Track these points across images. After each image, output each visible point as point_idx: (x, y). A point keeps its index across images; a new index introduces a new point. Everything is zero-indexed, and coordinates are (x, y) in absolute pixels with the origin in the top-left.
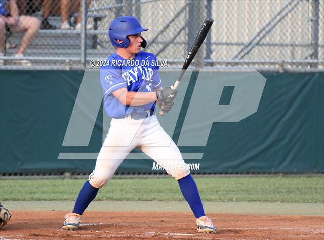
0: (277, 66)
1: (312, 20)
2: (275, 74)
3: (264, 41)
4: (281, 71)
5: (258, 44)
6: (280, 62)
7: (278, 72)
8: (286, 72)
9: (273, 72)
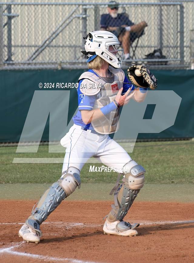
0: (57, 65)
1: (82, 32)
2: (55, 71)
3: (52, 44)
4: (59, 68)
5: (48, 46)
6: (59, 62)
7: (57, 70)
8: (63, 69)
9: (54, 69)
